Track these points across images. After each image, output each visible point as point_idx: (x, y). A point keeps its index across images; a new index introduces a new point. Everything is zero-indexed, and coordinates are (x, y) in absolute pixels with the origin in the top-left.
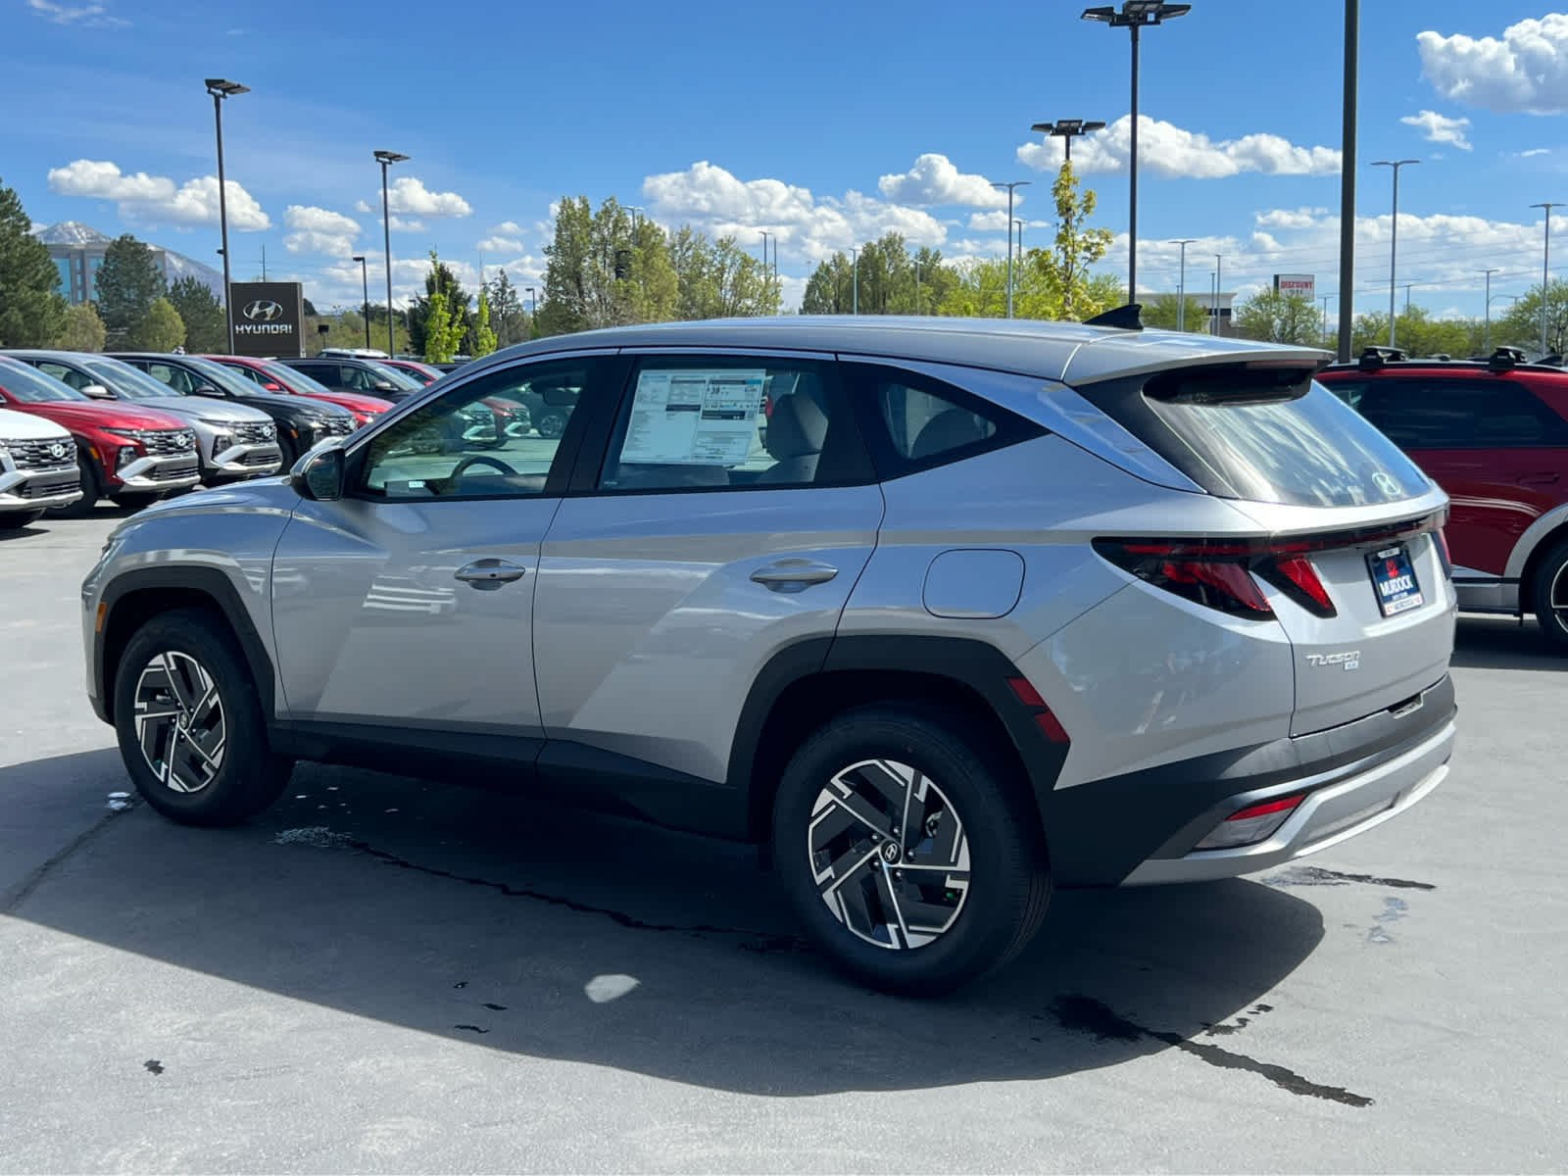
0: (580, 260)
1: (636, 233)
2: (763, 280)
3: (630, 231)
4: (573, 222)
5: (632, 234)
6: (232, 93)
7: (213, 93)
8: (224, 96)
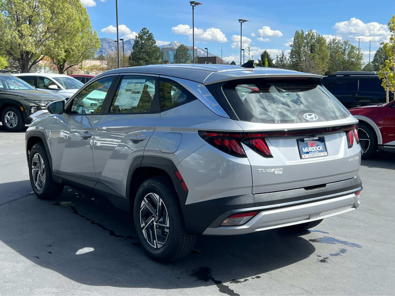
0: (301, 48)
1: (317, 40)
2: (358, 53)
3: (316, 39)
4: (299, 37)
5: (316, 40)
6: (197, 5)
7: (192, 5)
8: (195, 6)
